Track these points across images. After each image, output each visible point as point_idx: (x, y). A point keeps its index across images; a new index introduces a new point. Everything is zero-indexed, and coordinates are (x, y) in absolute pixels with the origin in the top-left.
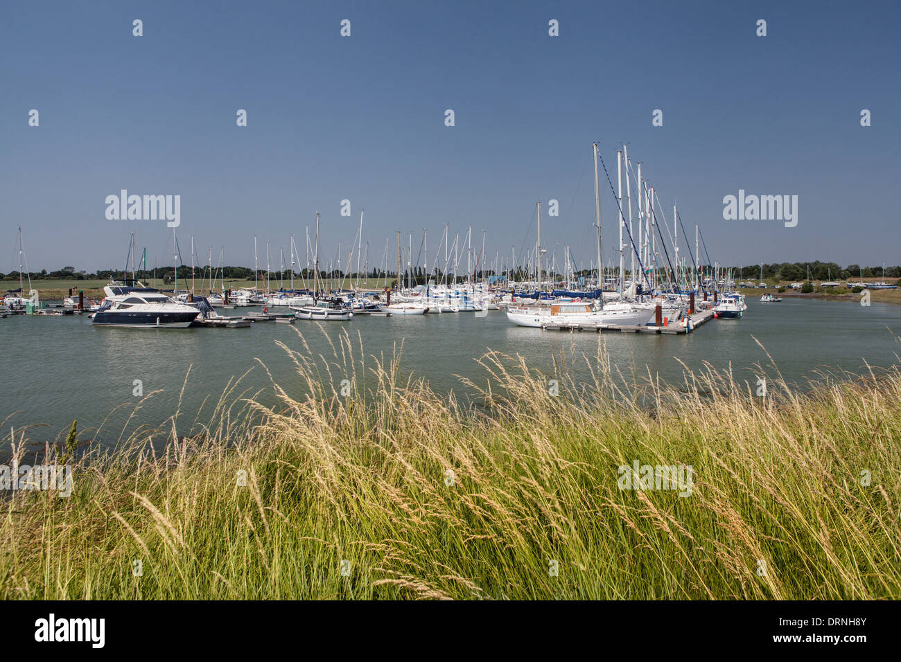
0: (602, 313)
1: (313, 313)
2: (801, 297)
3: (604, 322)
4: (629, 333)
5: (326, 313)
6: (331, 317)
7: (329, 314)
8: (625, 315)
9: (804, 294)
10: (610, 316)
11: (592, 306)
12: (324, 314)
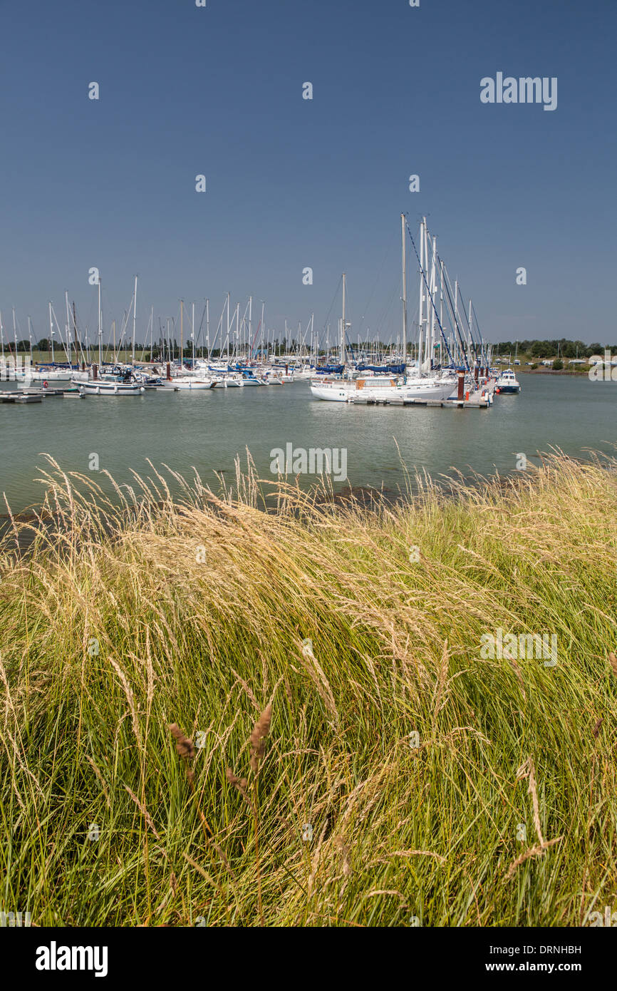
0: (405, 387)
1: (100, 388)
2: (552, 373)
3: (409, 396)
4: (434, 406)
5: (116, 388)
6: (122, 392)
7: (118, 389)
8: (428, 390)
9: (554, 371)
10: (414, 391)
11: (396, 380)
12: (113, 388)
